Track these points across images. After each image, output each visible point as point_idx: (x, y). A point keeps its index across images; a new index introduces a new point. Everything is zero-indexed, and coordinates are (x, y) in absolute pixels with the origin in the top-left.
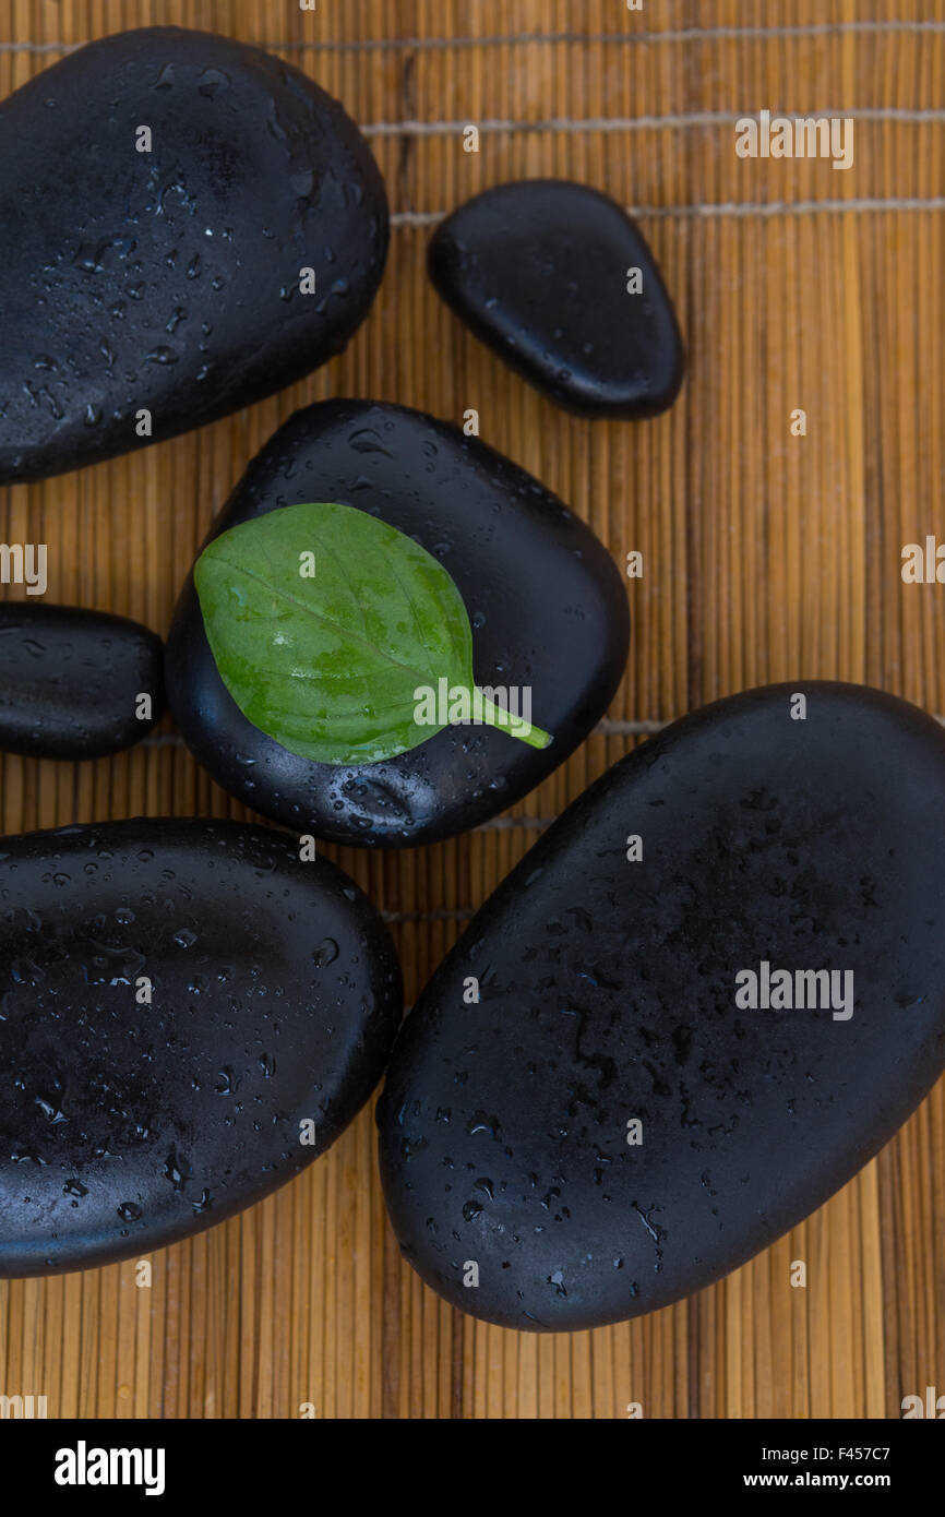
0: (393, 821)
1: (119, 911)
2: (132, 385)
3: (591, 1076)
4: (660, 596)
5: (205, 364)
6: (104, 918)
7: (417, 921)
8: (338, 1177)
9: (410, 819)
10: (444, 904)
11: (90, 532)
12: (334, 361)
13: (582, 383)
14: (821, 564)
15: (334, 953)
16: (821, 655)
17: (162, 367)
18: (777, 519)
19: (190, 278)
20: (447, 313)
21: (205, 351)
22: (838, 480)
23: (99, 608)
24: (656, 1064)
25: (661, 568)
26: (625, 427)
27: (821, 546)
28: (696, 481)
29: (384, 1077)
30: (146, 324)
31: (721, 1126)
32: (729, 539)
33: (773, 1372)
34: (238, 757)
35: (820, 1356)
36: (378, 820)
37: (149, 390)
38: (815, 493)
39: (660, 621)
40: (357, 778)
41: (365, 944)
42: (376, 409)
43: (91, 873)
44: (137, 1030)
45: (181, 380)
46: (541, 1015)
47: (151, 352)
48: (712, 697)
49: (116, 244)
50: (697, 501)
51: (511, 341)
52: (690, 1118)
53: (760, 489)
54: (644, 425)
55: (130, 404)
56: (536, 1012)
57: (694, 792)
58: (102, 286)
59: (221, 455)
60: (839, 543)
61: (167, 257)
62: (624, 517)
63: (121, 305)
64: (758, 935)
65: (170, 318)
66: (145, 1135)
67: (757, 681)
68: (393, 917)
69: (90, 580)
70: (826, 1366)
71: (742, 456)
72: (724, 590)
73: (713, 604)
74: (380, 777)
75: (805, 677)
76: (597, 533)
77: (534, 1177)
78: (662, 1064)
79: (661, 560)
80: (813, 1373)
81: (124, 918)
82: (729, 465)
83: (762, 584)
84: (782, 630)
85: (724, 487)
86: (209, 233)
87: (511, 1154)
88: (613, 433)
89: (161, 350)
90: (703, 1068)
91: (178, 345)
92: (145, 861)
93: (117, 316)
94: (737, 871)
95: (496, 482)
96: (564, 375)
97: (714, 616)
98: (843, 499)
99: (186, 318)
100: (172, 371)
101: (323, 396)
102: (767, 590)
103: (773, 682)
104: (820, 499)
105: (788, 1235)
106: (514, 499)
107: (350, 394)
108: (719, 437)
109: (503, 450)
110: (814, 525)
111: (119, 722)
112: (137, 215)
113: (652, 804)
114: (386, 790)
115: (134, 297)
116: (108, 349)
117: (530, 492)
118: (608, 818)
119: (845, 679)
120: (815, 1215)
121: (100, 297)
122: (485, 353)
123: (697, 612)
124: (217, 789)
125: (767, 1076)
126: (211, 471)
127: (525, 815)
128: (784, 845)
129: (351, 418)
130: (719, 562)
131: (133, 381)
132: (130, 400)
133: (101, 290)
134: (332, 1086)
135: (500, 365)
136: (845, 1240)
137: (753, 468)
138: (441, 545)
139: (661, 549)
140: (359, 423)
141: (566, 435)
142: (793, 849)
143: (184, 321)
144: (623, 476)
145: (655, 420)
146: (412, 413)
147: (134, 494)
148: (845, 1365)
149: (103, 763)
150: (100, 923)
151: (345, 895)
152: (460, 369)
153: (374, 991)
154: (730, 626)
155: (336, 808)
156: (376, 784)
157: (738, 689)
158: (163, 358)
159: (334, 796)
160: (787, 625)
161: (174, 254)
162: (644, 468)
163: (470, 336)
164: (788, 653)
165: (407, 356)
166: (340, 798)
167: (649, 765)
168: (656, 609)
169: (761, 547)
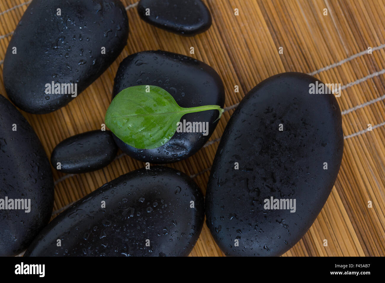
0: (182, 152)
1: (123, 200)
2: (78, 72)
3: (254, 194)
4: (228, 72)
5: (93, 60)
6: (120, 203)
7: (200, 175)
8: (205, 244)
9: (186, 150)
10: (205, 168)
11: (84, 113)
12: (126, 47)
13: (187, 28)
14: (264, 48)
15: (180, 189)
16: (273, 70)
17: (84, 65)
18: (249, 42)
19: (81, 41)
20: (149, 25)
21: (92, 57)
22: (260, 26)
23: (93, 130)
24: (269, 185)
25: (225, 65)
26: (203, 34)
27: (262, 44)
28: (225, 40)
29: (205, 215)
30: (75, 56)
31: (291, 194)
32: (239, 51)
33: (331, 250)
34: (139, 152)
35: (341, 242)
36: (178, 153)
37: (82, 72)
38: (256, 32)
39: (230, 78)
40: (169, 145)
41: (187, 184)
42: (139, 54)
43: (113, 193)
44: (139, 227)
45: (89, 66)
46: (236, 184)
47: (79, 63)
48: (249, 89)
49: (60, 40)
50: (227, 45)
51: (166, 25)
52: (282, 195)
53: (242, 36)
54: (207, 32)
55: (79, 77)
56: (234, 184)
57: (252, 115)
58: (61, 51)
59: (108, 81)
60: (266, 41)
61: (73, 38)
62: (211, 56)
63: (67, 54)
64: (281, 143)
65: (80, 52)
66: (151, 252)
67: (259, 82)
68: (194, 176)
69: (89, 124)
70: (343, 243)
71: (234, 30)
72: (243, 64)
73: (241, 69)
74: (174, 142)
75: (271, 76)
76: (206, 63)
77: (250, 225)
78: (270, 184)
79: (224, 63)
80: (340, 246)
81: (125, 201)
82: (232, 33)
83: (251, 59)
84: (261, 68)
85: (233, 39)
86: (81, 28)
87: (242, 221)
88: (200, 37)
89: (82, 61)
90: (281, 181)
91: (85, 58)
92: (125, 185)
93: (67, 57)
94: (270, 130)
95: (175, 60)
96: (182, 28)
97: (243, 71)
98: (263, 30)
99: (84, 51)
100: (86, 65)
101: (126, 56)
102: (253, 60)
103: (263, 80)
104: (257, 32)
105: (320, 213)
106: (181, 62)
107: (133, 53)
108: (226, 27)
109: (175, 52)
110: (258, 39)
111: (108, 155)
112: (62, 31)
113: (243, 122)
114: (177, 145)
115: (69, 51)
116: (69, 66)
117: (184, 59)
118: (234, 130)
119: (280, 72)
120: (325, 206)
121: (61, 54)
122: (162, 31)
123: (238, 72)
124: (139, 162)
125: (297, 177)
126: (107, 86)
127: (216, 138)
128: (279, 119)
129: (133, 59)
130: (239, 58)
131: (78, 71)
132: (79, 76)
133: (61, 52)
134: (193, 222)
135: (166, 32)
136: (336, 210)
137: (238, 32)
138: (167, 80)
139: (223, 60)
140: (135, 59)
141: (189, 42)
142: (281, 119)
143: (84, 52)
144: (207, 47)
145: (209, 30)
146: (149, 52)
147: (91, 99)
148: (347, 241)
149: (109, 166)
150: (120, 204)
151: (178, 175)
152: (157, 37)
153: (194, 195)
154: (248, 72)
155: (167, 154)
156: (174, 144)
157: (255, 85)
158: (82, 63)
159: (165, 151)
160: (261, 66)
161: (74, 37)
162: (211, 42)
163: (157, 28)
164: (264, 72)
165: (143, 39)
166: (167, 151)
167: (239, 113)
168: (228, 76)
169: (247, 50)
